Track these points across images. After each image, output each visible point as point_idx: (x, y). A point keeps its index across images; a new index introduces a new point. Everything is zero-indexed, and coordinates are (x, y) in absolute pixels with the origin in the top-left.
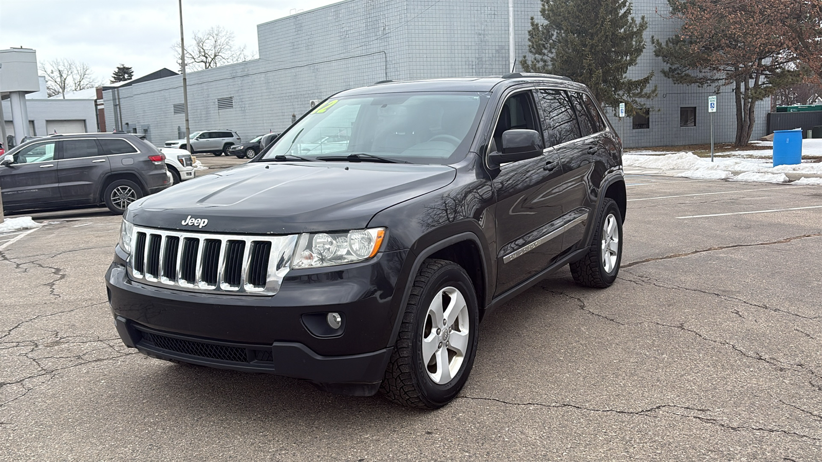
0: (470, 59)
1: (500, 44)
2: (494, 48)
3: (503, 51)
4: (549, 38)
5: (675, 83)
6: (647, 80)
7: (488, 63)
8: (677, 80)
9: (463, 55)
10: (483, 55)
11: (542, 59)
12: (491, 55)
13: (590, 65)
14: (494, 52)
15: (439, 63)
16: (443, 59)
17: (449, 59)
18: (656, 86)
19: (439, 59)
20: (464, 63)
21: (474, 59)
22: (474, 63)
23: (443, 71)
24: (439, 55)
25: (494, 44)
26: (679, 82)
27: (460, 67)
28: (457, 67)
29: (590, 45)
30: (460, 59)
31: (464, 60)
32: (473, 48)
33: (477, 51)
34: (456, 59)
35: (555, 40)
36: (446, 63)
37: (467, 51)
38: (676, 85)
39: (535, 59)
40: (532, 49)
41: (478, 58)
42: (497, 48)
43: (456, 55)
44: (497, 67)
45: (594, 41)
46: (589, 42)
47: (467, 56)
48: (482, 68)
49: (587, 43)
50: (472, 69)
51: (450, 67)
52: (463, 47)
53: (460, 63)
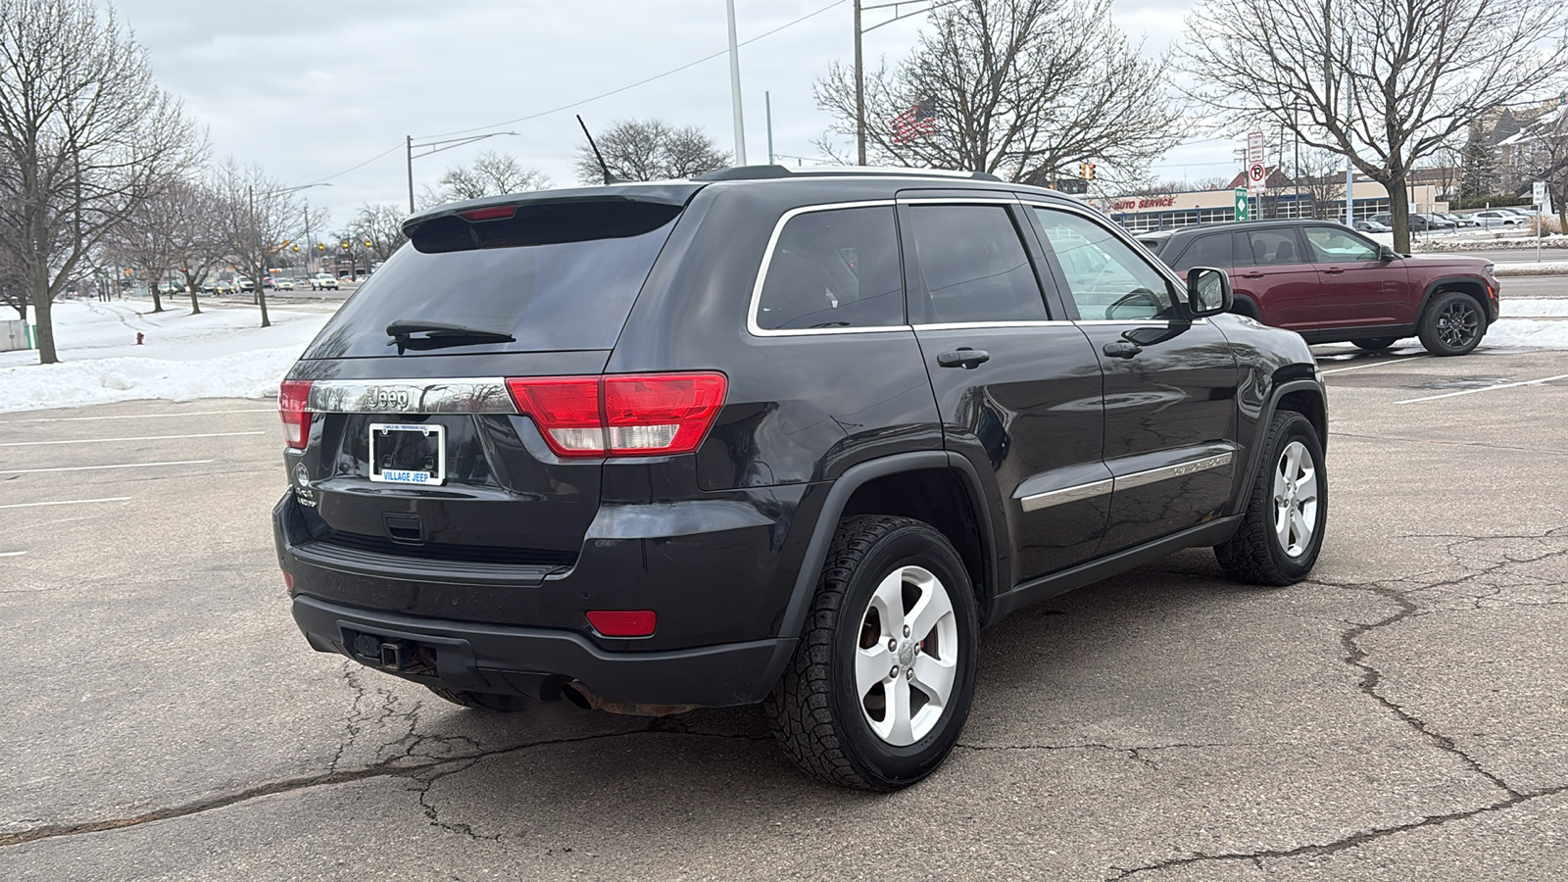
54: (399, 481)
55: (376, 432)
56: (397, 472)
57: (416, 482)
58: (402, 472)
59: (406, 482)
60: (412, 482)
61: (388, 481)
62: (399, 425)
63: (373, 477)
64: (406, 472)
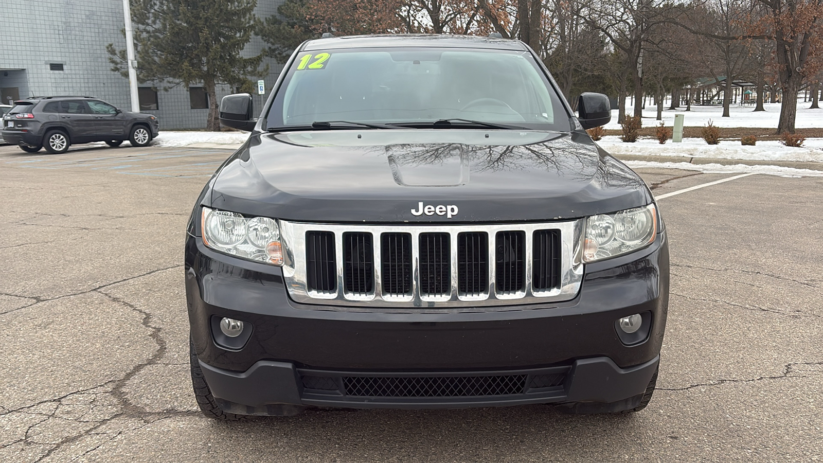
0: (55, 23)
1: (90, 9)
2: (83, 12)
3: (95, 17)
4: (150, 8)
5: (279, 63)
6: (260, 58)
7: (77, 29)
8: (281, 60)
9: (46, 18)
10: (71, 19)
11: (145, 29)
12: (80, 21)
13: (206, 39)
14: (84, 17)
15: (16, 25)
16: (20, 21)
17: (29, 21)
18: (267, 65)
19: (16, 20)
20: (48, 27)
21: (60, 24)
22: (60, 28)
23: (22, 34)
24: (15, 16)
25: (83, 8)
26: (282, 62)
27: (44, 31)
28: (39, 31)
29: (204, 18)
30: (42, 22)
31: (47, 23)
32: (58, 10)
33: (63, 15)
34: (38, 22)
35: (158, 10)
36: (25, 26)
37: (50, 14)
38: (280, 64)
39: (138, 29)
40: (135, 18)
41: (65, 23)
42: (87, 13)
43: (37, 16)
44: (89, 34)
45: (209, 14)
46: (203, 15)
47: (51, 19)
48: (70, 34)
49: (201, 15)
50: (59, 34)
51: (30, 30)
52: (46, 9)
53: (43, 27)
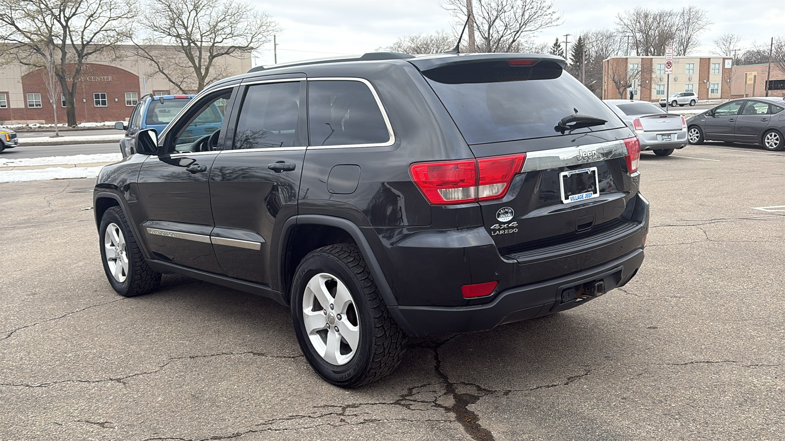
54: (579, 200)
55: (565, 176)
56: (577, 195)
57: (587, 198)
58: (579, 195)
59: (582, 199)
60: (584, 199)
61: (573, 201)
62: (577, 170)
63: (565, 202)
64: (581, 194)
